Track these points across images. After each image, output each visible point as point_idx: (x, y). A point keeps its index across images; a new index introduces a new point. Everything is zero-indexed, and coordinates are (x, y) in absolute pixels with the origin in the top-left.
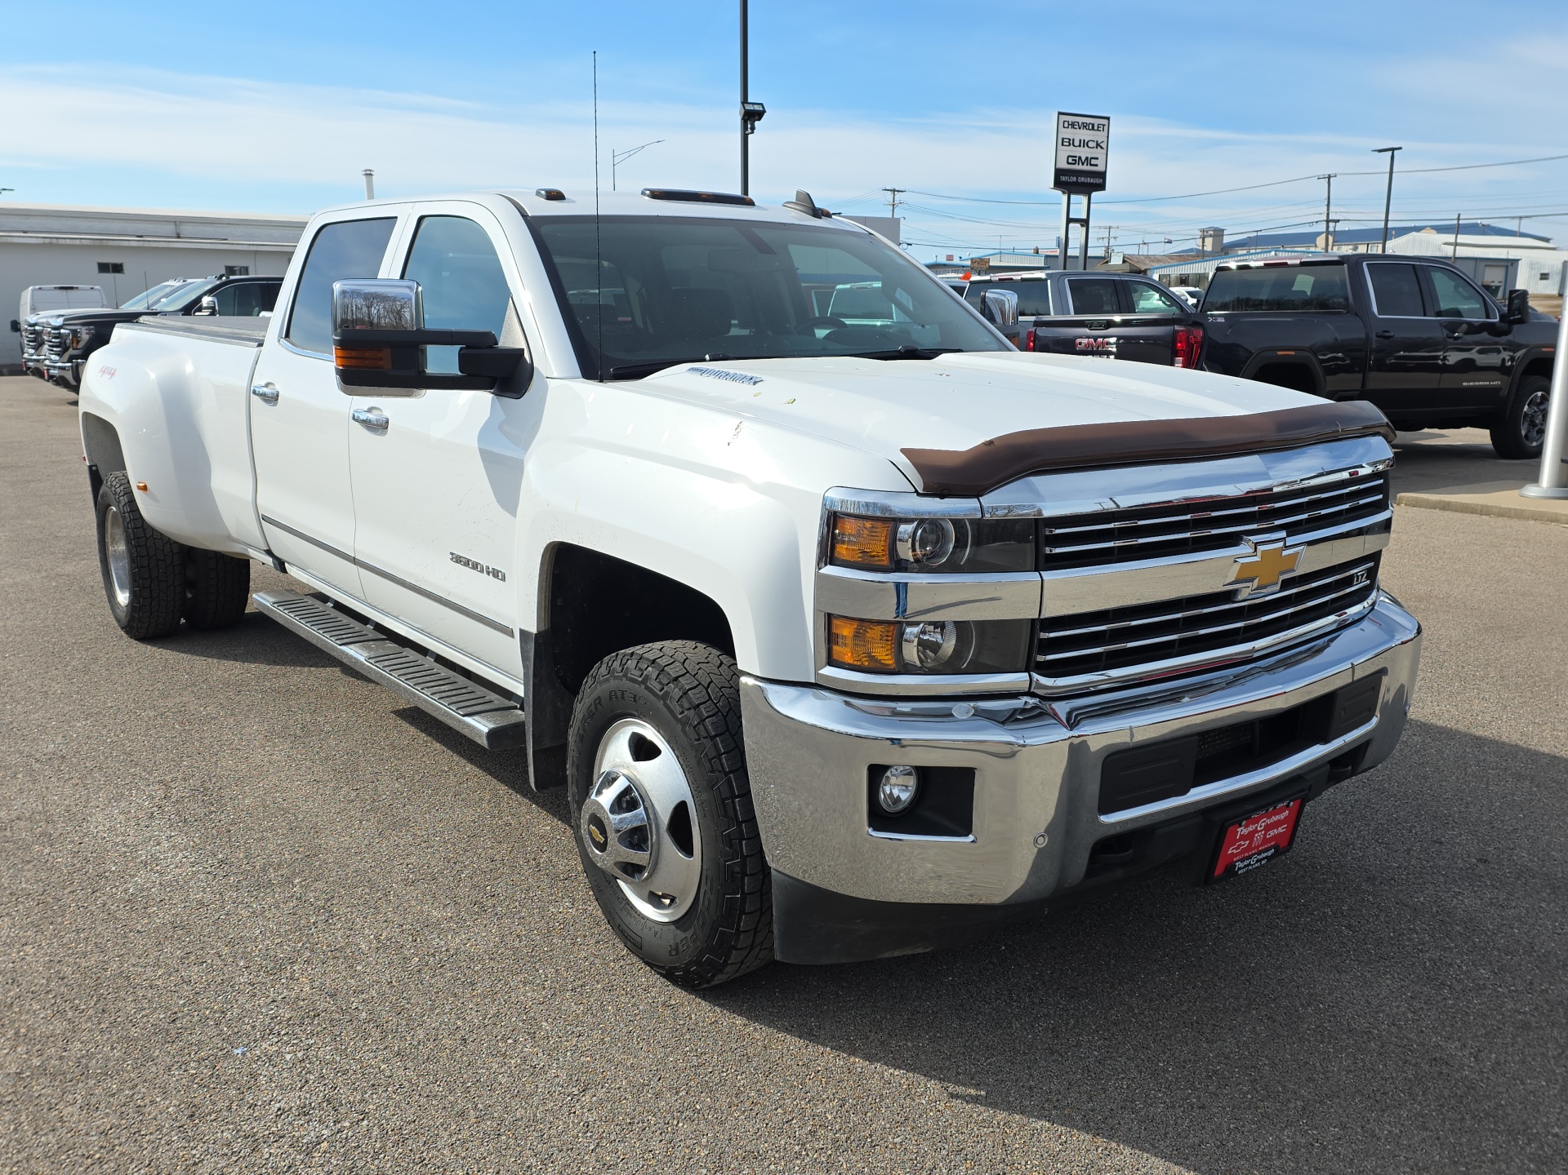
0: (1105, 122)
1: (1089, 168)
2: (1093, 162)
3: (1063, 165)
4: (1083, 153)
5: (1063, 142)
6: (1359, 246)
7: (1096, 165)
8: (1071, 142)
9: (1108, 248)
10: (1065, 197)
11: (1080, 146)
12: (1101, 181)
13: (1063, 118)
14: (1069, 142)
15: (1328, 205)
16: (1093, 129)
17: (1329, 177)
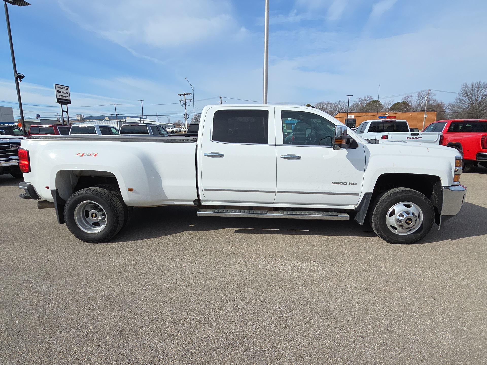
0: (68, 88)
1: (66, 98)
2: (66, 97)
3: (59, 97)
4: (64, 95)
5: (58, 91)
6: (122, 120)
7: (67, 98)
8: (60, 92)
9: (58, 118)
10: (61, 105)
11: (62, 93)
12: (69, 102)
13: (57, 85)
14: (59, 92)
15: (116, 111)
16: (65, 89)
17: (115, 105)
